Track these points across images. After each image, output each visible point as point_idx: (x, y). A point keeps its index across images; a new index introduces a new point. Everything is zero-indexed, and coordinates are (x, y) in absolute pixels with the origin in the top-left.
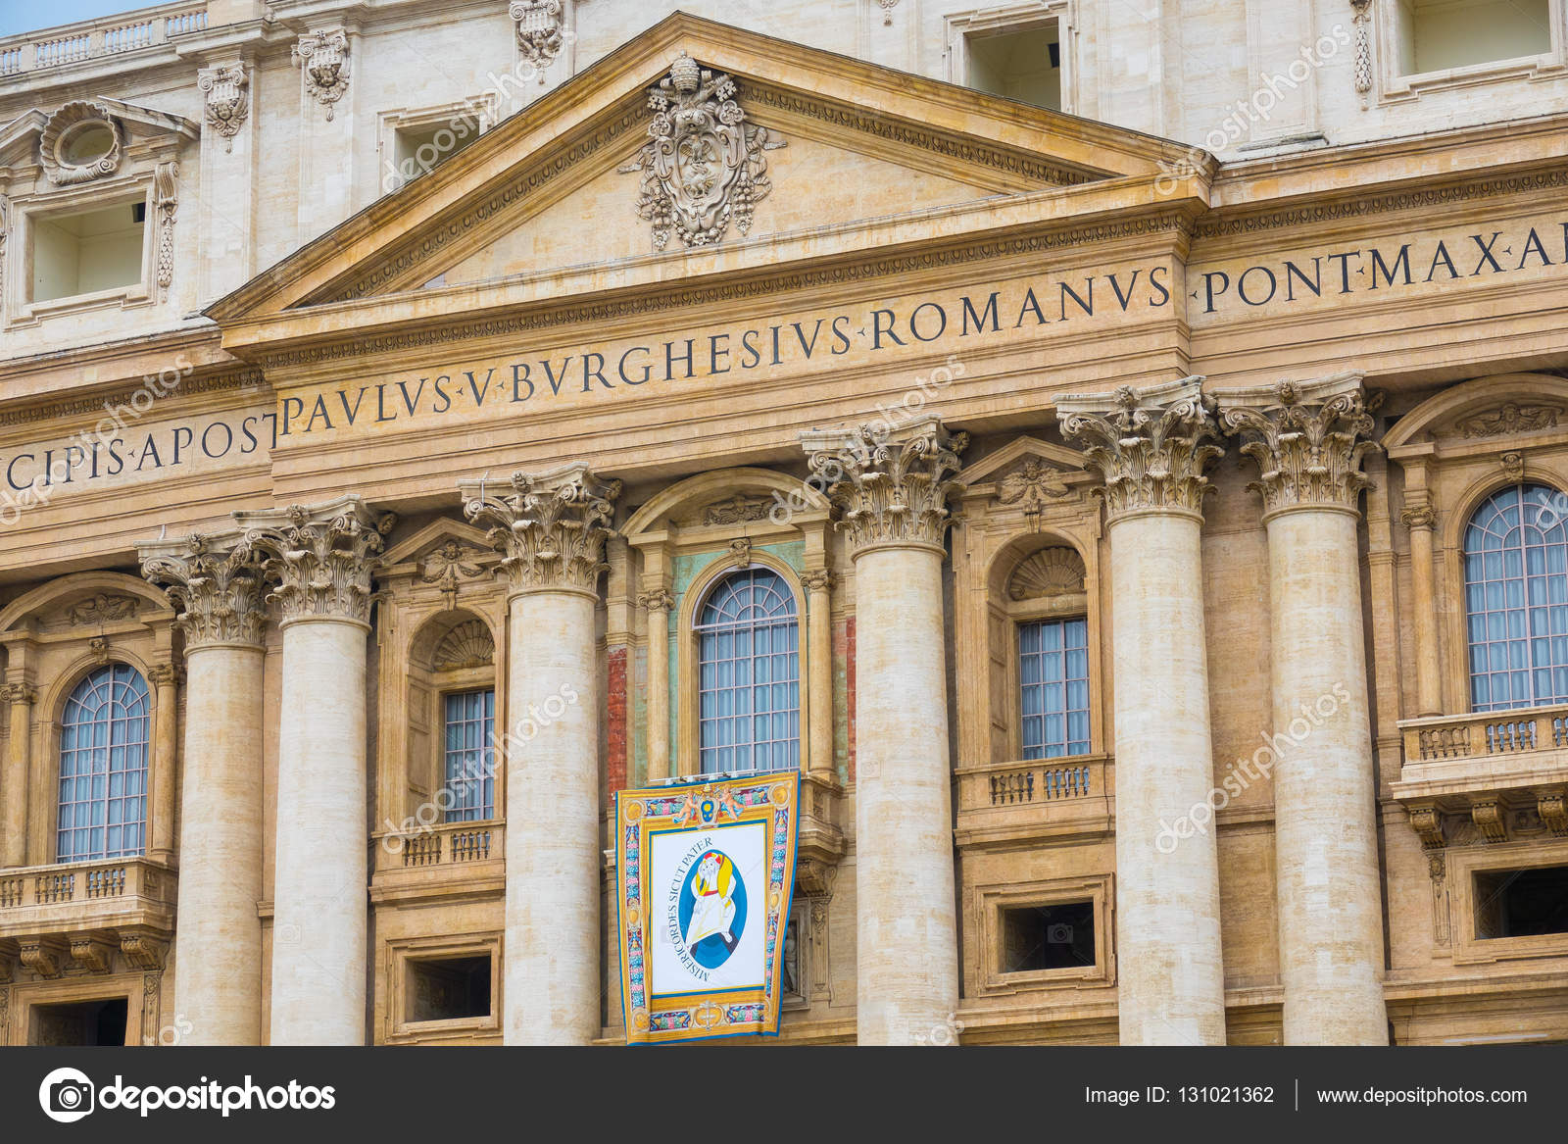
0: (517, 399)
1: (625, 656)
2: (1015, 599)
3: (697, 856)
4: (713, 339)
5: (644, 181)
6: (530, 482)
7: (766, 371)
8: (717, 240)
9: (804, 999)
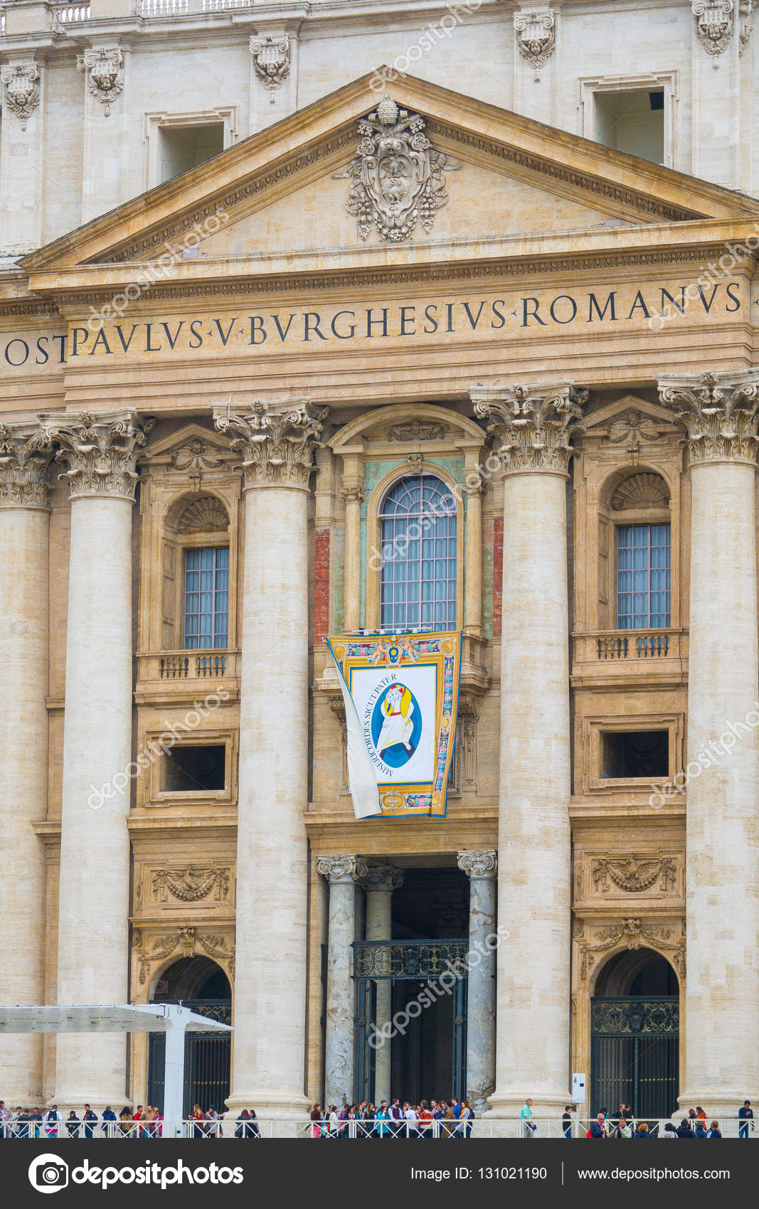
0: (253, 342)
1: (329, 534)
2: (615, 509)
3: (387, 686)
4: (403, 309)
5: (352, 186)
6: (266, 407)
7: (442, 336)
8: (407, 235)
9: (458, 789)
